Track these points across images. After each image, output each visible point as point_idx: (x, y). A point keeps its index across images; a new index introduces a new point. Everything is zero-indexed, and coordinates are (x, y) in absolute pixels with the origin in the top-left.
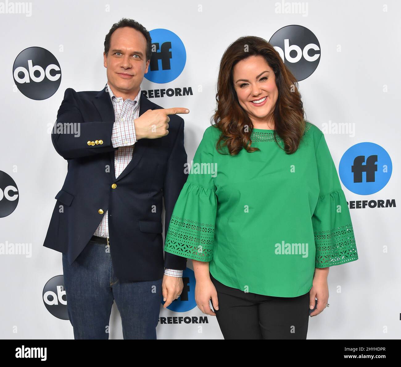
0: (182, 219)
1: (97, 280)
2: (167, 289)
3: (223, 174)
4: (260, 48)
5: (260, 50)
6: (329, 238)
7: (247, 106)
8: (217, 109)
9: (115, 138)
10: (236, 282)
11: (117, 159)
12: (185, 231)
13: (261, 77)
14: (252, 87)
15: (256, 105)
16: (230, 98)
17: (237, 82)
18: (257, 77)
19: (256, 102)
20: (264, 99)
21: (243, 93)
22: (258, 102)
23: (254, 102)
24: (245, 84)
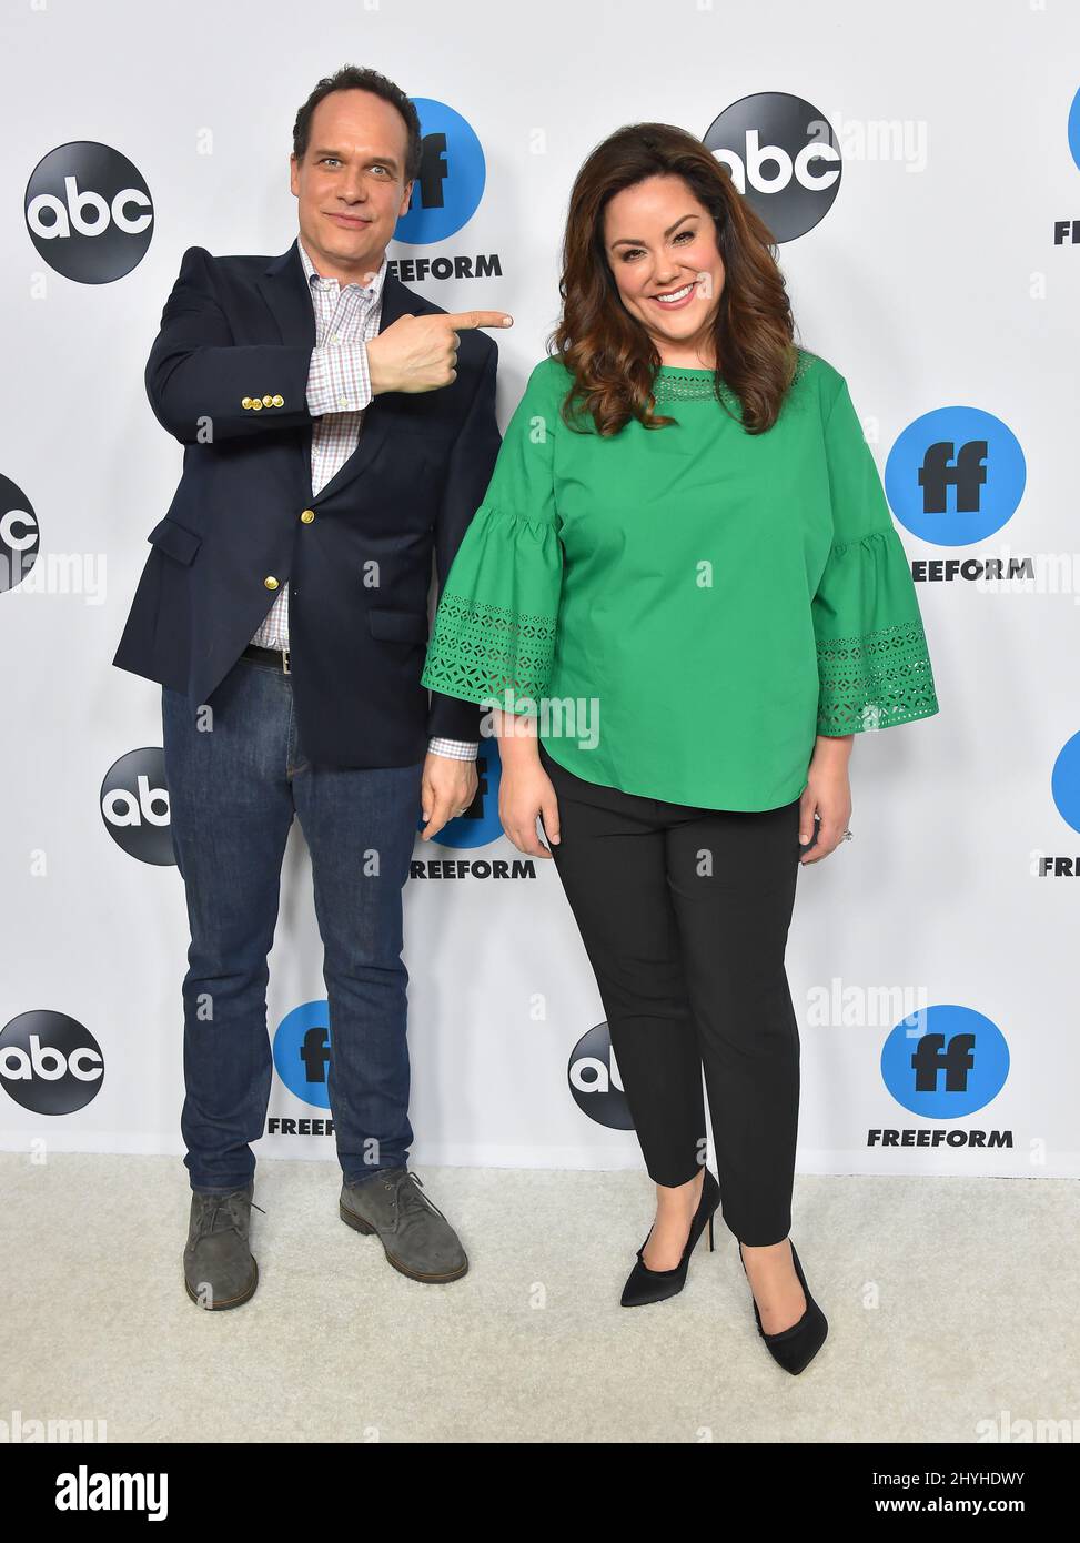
0: (472, 603)
1: (254, 761)
2: (434, 790)
3: (581, 484)
4: (673, 154)
5: (672, 161)
6: (857, 657)
7: (644, 310)
8: (563, 320)
9: (315, 390)
10: (610, 769)
11: (317, 444)
12: (479, 635)
13: (679, 231)
14: (654, 260)
15: (665, 306)
16: (595, 288)
17: (613, 247)
18: (668, 233)
19: (665, 298)
20: (686, 291)
21: (632, 275)
22: (670, 298)
23: (661, 299)
24: (635, 253)
